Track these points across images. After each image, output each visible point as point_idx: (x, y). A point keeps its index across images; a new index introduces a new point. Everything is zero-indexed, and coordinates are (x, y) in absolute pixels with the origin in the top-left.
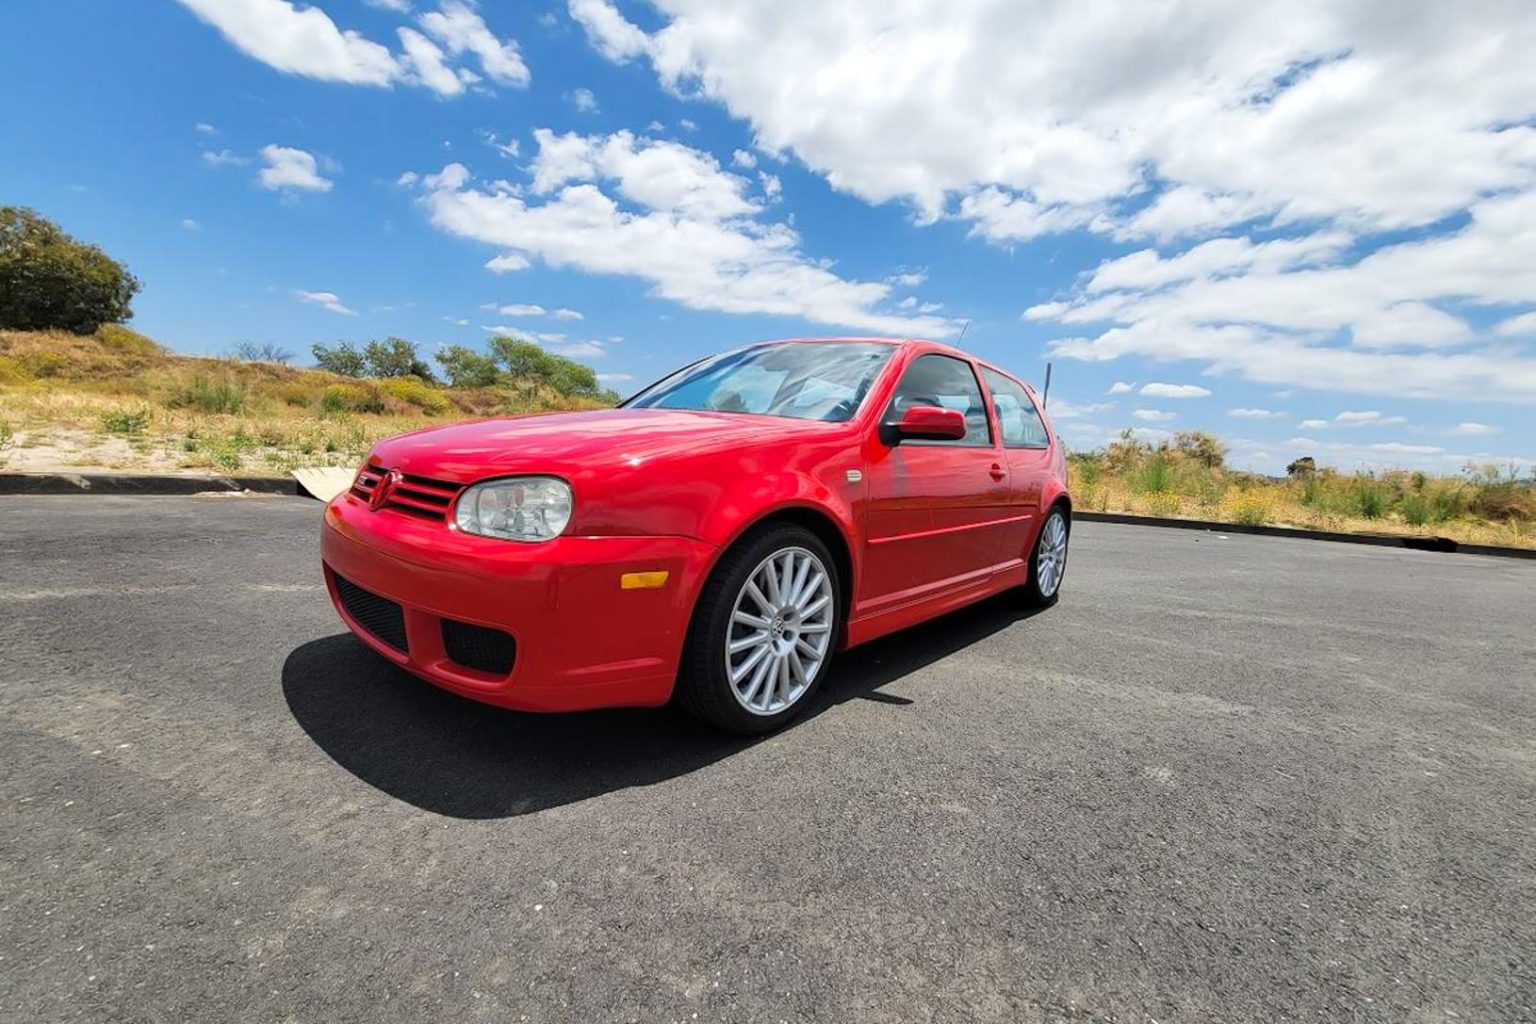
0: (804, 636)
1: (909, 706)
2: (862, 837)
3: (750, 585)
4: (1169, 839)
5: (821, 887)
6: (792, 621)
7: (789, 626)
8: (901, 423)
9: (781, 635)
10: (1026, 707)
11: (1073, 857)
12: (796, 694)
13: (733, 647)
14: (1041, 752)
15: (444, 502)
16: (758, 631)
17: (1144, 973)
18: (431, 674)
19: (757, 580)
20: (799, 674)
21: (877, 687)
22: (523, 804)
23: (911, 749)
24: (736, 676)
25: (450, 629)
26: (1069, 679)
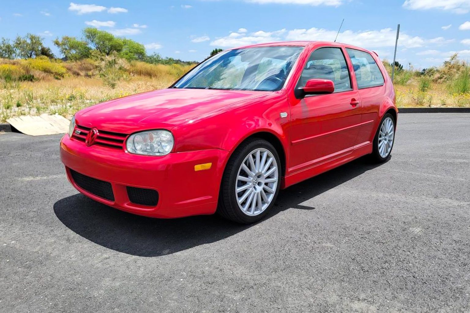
0: (266, 184)
1: (313, 210)
2: (292, 255)
3: (243, 165)
4: (411, 252)
5: (277, 270)
6: (261, 178)
7: (260, 180)
8: (304, 88)
9: (257, 184)
10: (364, 207)
11: (371, 258)
12: (265, 207)
13: (238, 190)
14: (367, 224)
15: (121, 142)
16: (248, 183)
17: (388, 289)
18: (125, 208)
19: (246, 163)
20: (266, 199)
21: (299, 203)
22: (167, 251)
23: (312, 226)
24: (240, 201)
25: (130, 190)
26: (387, 195)
